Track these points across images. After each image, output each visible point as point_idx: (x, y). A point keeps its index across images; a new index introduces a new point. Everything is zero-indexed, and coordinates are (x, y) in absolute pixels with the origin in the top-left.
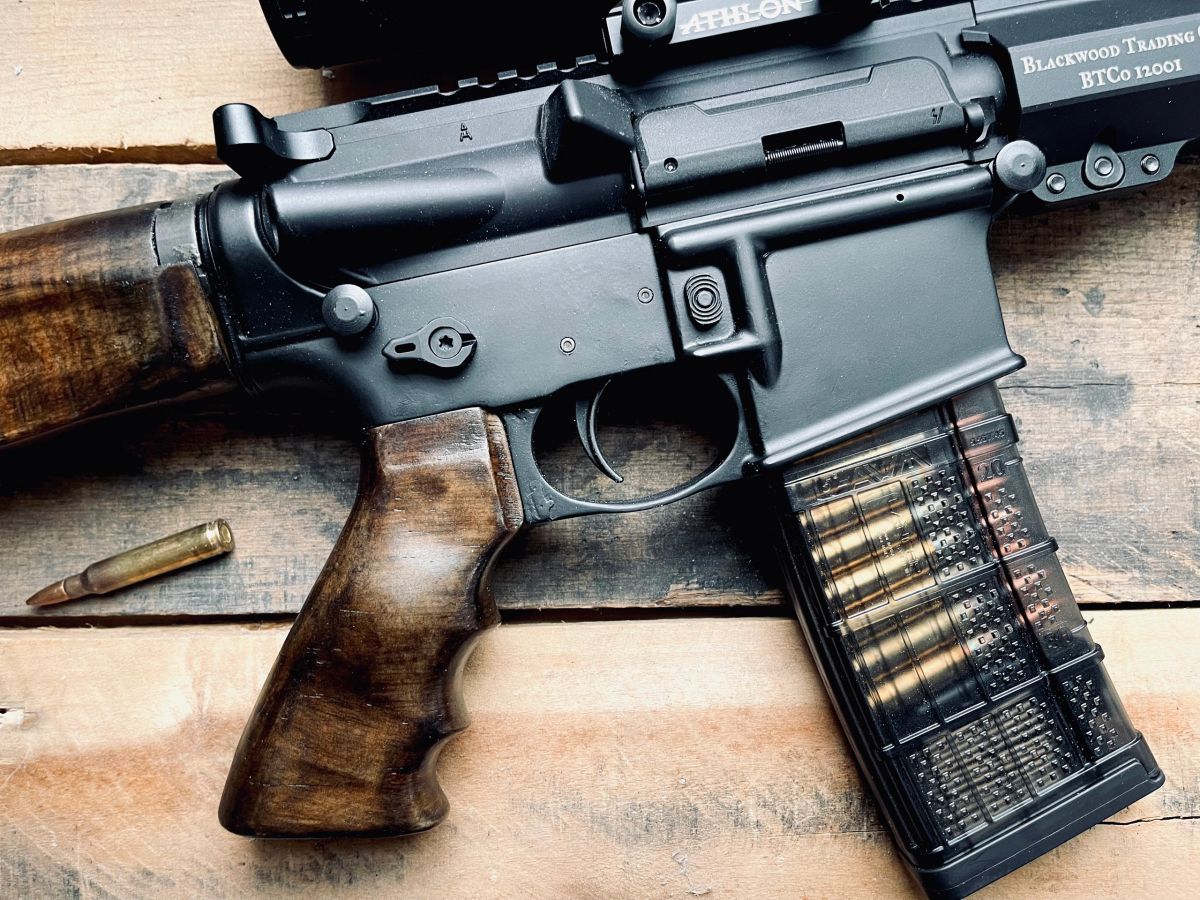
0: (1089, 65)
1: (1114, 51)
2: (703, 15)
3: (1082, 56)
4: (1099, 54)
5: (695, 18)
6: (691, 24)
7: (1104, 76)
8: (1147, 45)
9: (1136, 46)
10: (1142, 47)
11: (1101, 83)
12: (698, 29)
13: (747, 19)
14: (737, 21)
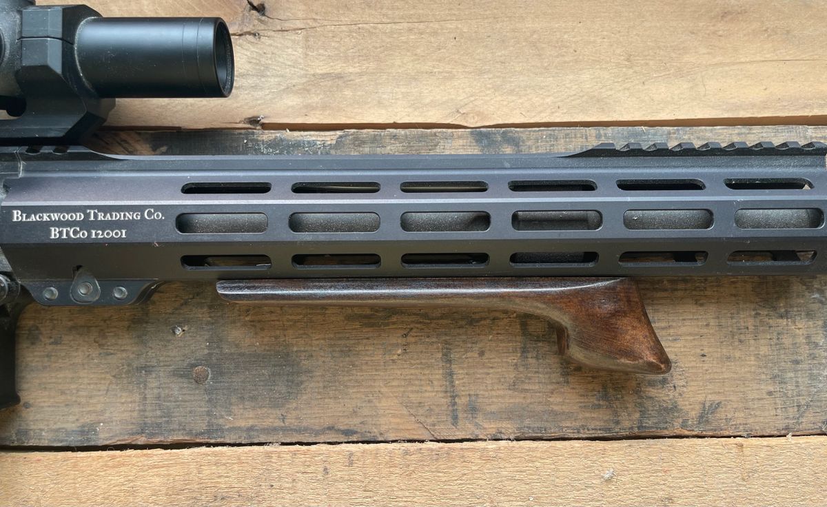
0: (59, 224)
1: (79, 217)
3: (55, 217)
4: (68, 217)
7: (68, 233)
8: (104, 217)
10: (101, 217)
11: (64, 237)
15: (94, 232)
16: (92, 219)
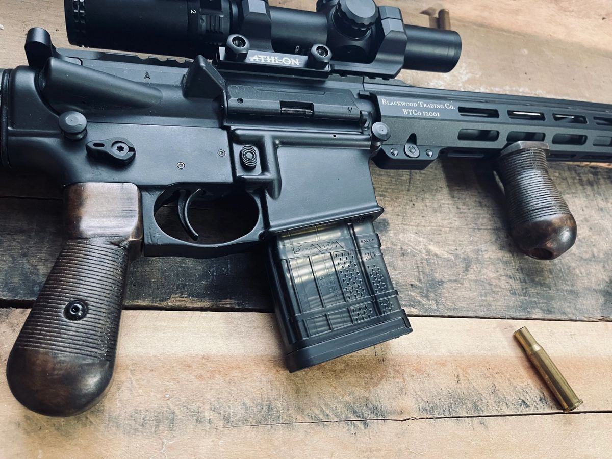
0: (406, 107)
1: (415, 105)
2: (259, 56)
3: (403, 104)
4: (410, 104)
5: (256, 56)
6: (254, 58)
7: (412, 112)
8: (427, 105)
9: (423, 105)
10: (425, 105)
11: (410, 114)
12: (257, 60)
13: (277, 62)
14: (273, 62)
15: (424, 113)
16: (421, 106)
